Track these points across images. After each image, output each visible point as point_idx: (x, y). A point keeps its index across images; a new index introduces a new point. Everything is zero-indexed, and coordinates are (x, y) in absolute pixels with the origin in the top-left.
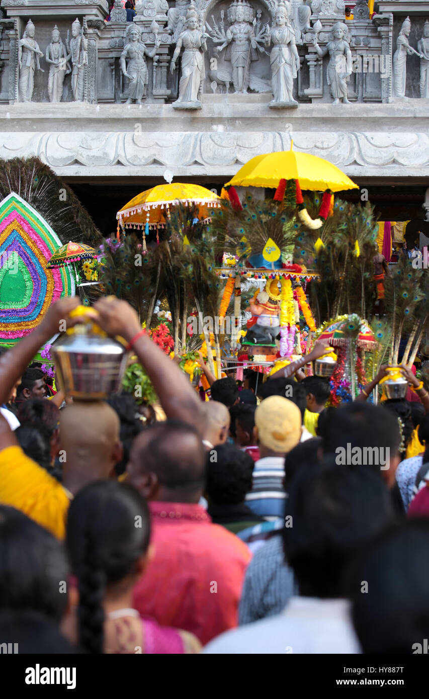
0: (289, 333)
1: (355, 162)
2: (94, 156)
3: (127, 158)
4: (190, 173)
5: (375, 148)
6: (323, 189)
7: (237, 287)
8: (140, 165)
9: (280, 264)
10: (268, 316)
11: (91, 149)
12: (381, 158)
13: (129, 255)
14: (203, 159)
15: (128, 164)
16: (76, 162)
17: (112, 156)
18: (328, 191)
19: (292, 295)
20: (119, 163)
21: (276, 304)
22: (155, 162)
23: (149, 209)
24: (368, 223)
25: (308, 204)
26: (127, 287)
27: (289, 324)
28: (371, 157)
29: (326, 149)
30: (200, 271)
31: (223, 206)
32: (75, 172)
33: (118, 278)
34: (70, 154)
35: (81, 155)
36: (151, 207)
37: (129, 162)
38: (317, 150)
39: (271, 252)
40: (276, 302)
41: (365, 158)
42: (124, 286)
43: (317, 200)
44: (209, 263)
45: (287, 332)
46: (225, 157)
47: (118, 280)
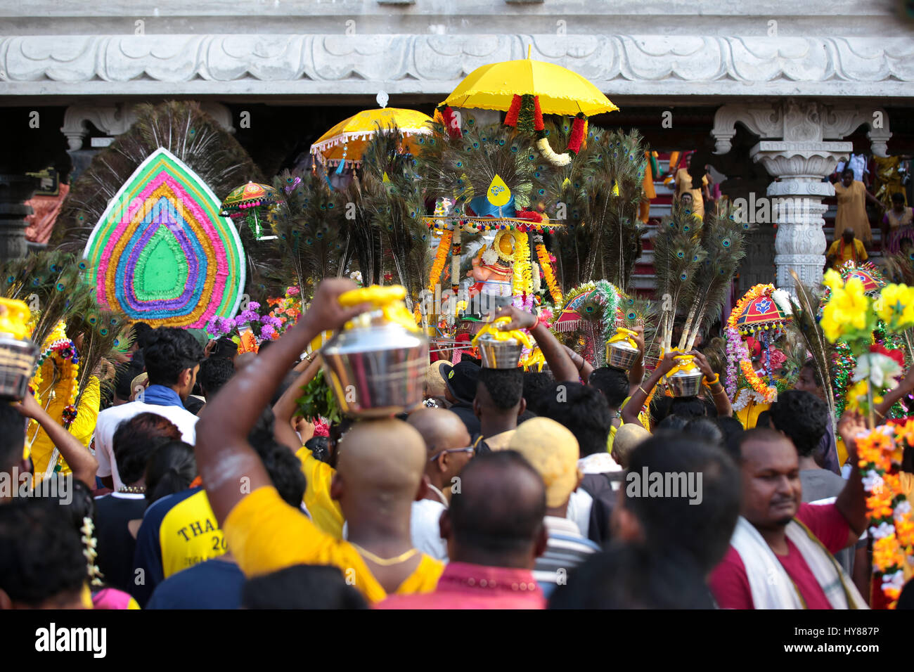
0: (524, 304)
1: (620, 76)
2: (271, 67)
3: (317, 69)
4: (401, 90)
5: (647, 57)
6: (574, 113)
7: (455, 243)
8: (333, 80)
9: (512, 211)
10: (496, 281)
11: (267, 58)
12: (655, 70)
13: (309, 199)
14: (417, 71)
15: (316, 77)
16: (248, 75)
17: (295, 67)
18: (581, 115)
19: (528, 253)
20: (305, 76)
21: (508, 266)
22: (354, 75)
23: (347, 141)
24: (631, 156)
25: (552, 131)
26: (307, 242)
27: (524, 292)
28: (641, 69)
29: (581, 57)
30: (400, 217)
31: (436, 132)
32: (246, 88)
33: (294, 229)
34: (240, 65)
35: (255, 65)
36: (350, 138)
37: (319, 75)
38: (569, 60)
39: (499, 195)
40: (508, 263)
41: (635, 71)
42: (303, 241)
43: (566, 127)
44: (411, 207)
45: (522, 303)
46: (447, 68)
47: (295, 232)
